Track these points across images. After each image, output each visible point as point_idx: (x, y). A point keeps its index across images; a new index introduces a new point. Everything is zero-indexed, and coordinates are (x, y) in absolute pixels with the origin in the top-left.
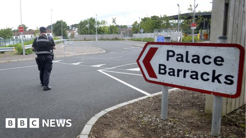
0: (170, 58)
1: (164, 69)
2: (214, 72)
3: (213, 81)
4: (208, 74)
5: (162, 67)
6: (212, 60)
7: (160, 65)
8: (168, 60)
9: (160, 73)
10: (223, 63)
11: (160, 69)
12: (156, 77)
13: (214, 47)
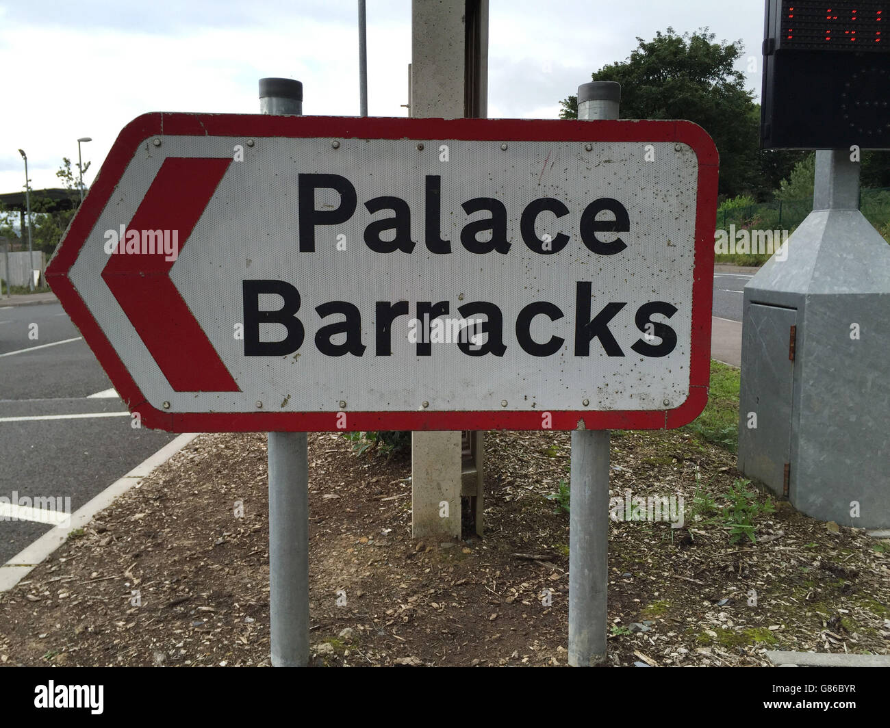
0: (320, 231)
1: (287, 317)
2: (584, 291)
3: (582, 350)
4: (554, 313)
5: (271, 302)
6: (571, 225)
7: (253, 289)
8: (307, 244)
9: (253, 347)
10: (622, 236)
11: (253, 318)
12: (226, 383)
13: (578, 146)
